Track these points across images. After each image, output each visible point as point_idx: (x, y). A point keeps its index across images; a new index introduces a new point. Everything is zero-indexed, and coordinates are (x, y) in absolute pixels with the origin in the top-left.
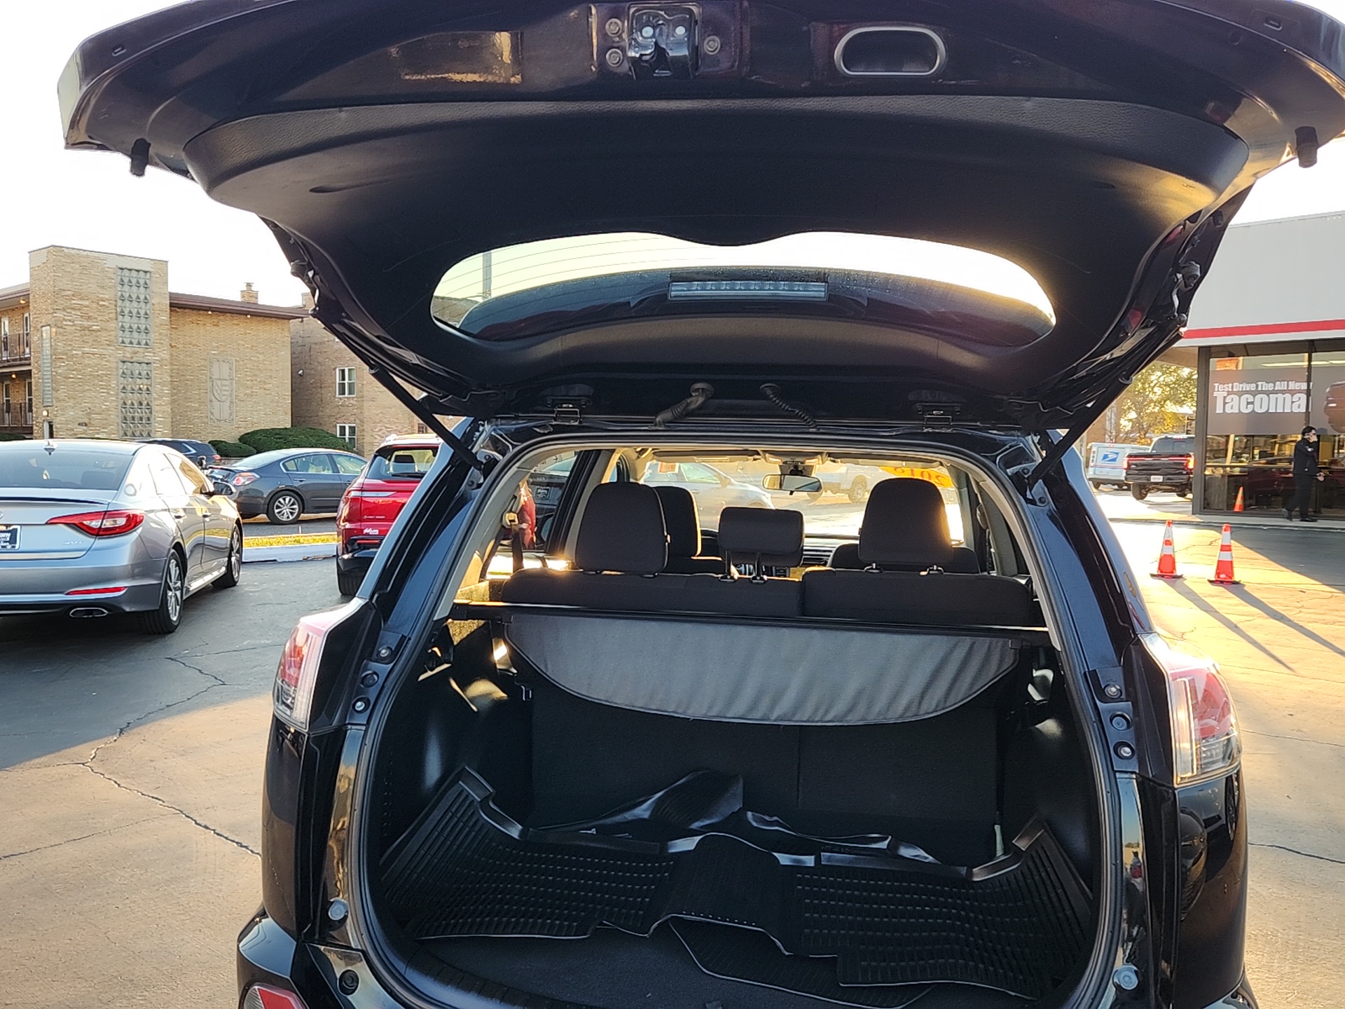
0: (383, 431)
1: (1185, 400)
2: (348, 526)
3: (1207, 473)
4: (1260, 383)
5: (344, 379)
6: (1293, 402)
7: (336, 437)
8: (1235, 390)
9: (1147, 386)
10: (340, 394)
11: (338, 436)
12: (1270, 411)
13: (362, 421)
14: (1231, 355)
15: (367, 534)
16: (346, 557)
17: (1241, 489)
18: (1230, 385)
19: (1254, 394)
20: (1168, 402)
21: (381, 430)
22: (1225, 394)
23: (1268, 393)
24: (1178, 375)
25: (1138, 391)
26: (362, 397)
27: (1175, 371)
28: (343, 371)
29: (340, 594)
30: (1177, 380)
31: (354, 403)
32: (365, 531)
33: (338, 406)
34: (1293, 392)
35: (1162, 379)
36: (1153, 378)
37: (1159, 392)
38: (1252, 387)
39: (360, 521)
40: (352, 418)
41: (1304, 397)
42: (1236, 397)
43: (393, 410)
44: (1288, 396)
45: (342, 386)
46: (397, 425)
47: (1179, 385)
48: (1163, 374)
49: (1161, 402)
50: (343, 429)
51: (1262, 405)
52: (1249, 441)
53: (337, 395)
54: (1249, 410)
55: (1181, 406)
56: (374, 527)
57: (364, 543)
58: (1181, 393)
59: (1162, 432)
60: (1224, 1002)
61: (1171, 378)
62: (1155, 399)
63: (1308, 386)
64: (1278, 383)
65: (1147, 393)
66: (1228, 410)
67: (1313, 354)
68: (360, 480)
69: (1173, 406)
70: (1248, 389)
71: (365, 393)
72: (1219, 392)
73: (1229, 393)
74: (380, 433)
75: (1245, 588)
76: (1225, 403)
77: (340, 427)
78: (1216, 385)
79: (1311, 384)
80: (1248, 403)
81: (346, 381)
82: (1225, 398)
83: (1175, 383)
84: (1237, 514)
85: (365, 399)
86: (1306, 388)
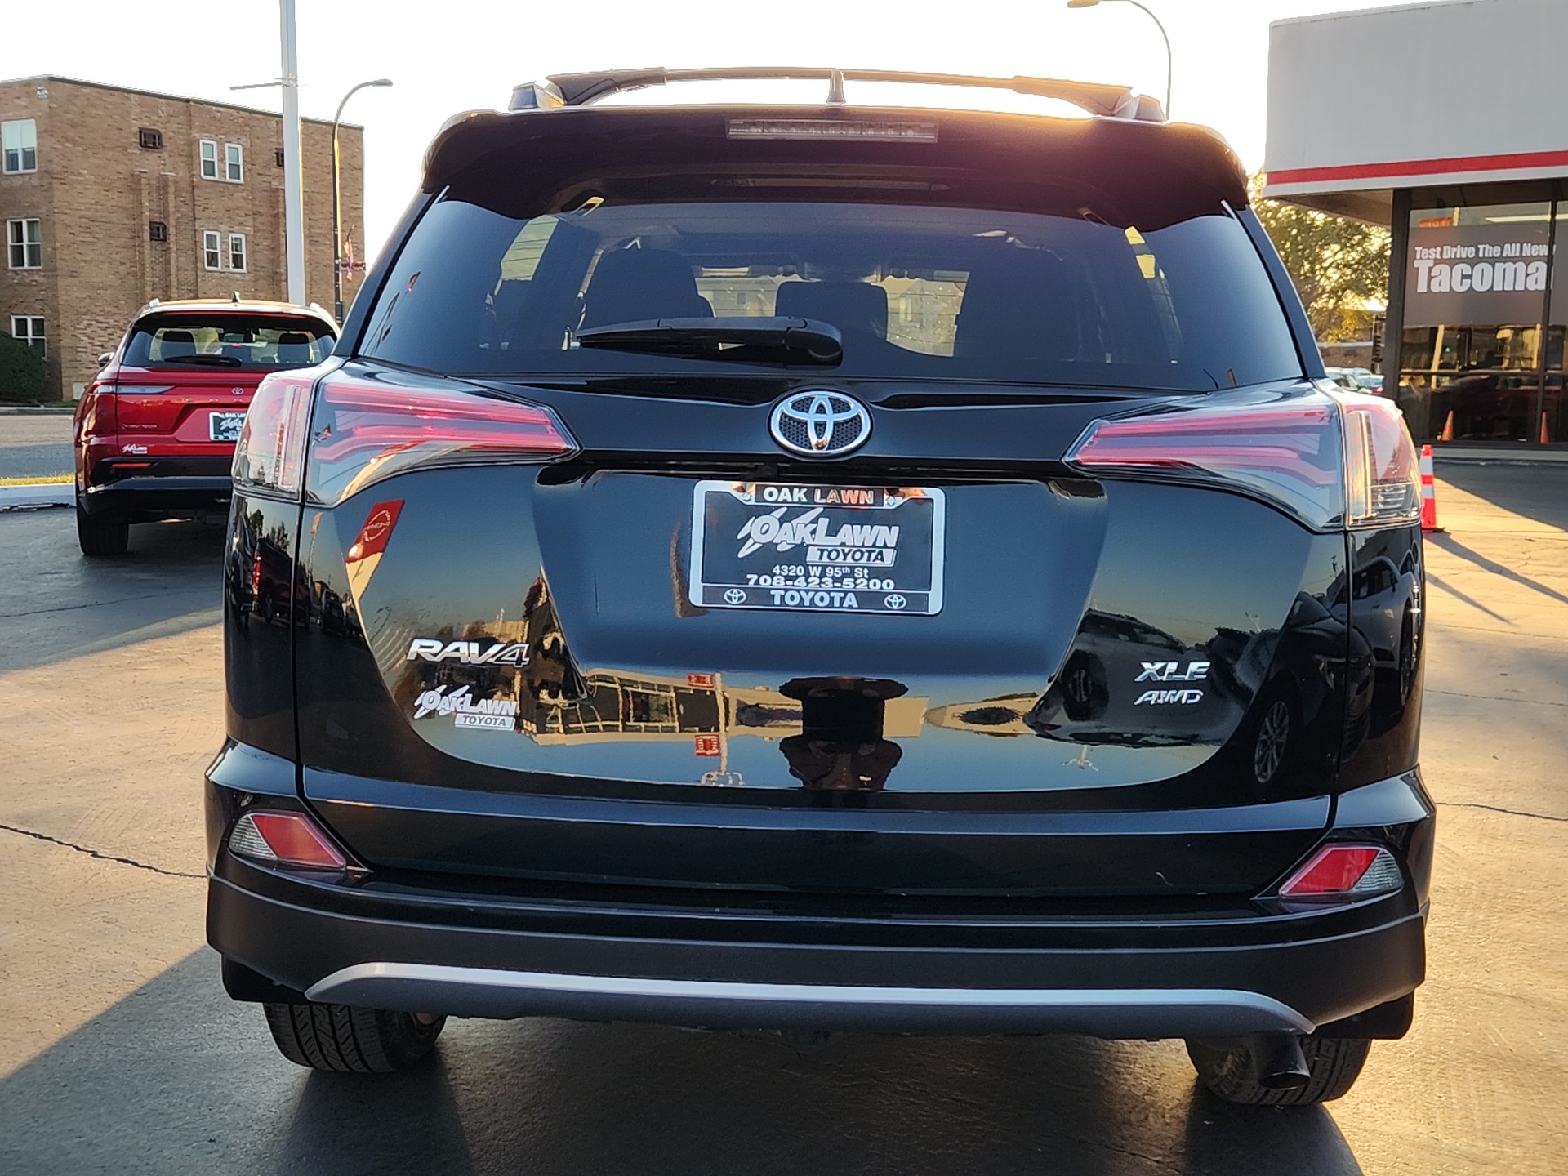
0: (92, 328)
1: (1373, 289)
2: (94, 441)
3: (1402, 384)
4: (1481, 247)
5: (20, 239)
6: (1527, 275)
7: (10, 336)
8: (1445, 257)
9: (1318, 267)
10: (14, 265)
11: (14, 335)
12: (1495, 289)
13: (56, 311)
14: (1442, 205)
15: (130, 453)
16: (92, 490)
17: (1451, 413)
18: (1439, 249)
19: (1473, 262)
20: (1348, 291)
21: (89, 326)
22: (1431, 263)
23: (1492, 261)
24: (1364, 250)
25: (1305, 274)
26: (55, 270)
27: (1358, 244)
28: (19, 226)
29: (82, 553)
30: (1362, 258)
31: (41, 279)
32: (126, 448)
33: (11, 285)
34: (1528, 260)
35: (1340, 255)
36: (1327, 254)
37: (1335, 277)
38: (1470, 252)
39: (116, 432)
40: (38, 306)
41: (1543, 266)
42: (1445, 268)
43: (109, 292)
44: (1521, 265)
45: (18, 251)
46: (117, 317)
47: (1365, 266)
48: (1342, 249)
49: (1337, 293)
50: (22, 324)
51: (1484, 279)
52: (1465, 339)
53: (10, 267)
54: (1464, 287)
55: (1367, 298)
56: (139, 442)
57: (124, 469)
58: (1368, 278)
59: (1339, 340)
60: (1402, 779)
61: (1354, 254)
62: (1328, 288)
63: (1550, 250)
64: (1507, 246)
65: (1317, 278)
66: (1435, 288)
67: (1559, 203)
68: (110, 369)
69: (1356, 300)
70: (1464, 256)
71: (59, 264)
72: (1422, 259)
73: (1437, 262)
74: (88, 331)
75: (1451, 537)
76: (1430, 278)
77: (17, 320)
78: (1418, 249)
79: (1555, 247)
80: (1464, 277)
81: (25, 243)
82: (1430, 269)
83: (1358, 263)
84: (1444, 444)
85: (59, 273)
86: (1546, 254)
